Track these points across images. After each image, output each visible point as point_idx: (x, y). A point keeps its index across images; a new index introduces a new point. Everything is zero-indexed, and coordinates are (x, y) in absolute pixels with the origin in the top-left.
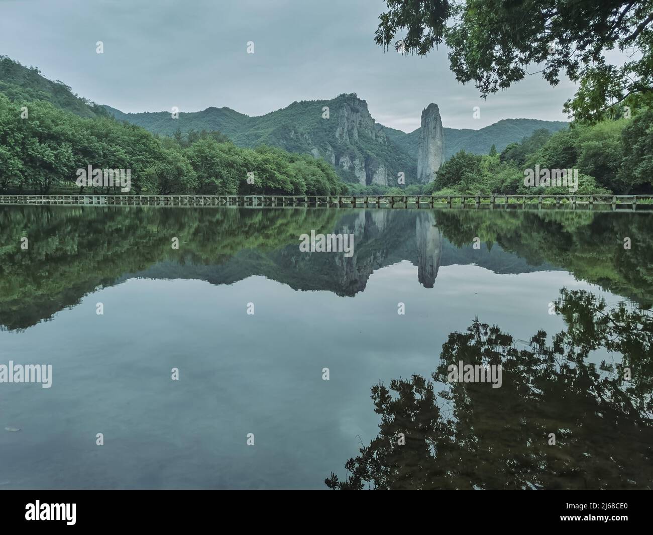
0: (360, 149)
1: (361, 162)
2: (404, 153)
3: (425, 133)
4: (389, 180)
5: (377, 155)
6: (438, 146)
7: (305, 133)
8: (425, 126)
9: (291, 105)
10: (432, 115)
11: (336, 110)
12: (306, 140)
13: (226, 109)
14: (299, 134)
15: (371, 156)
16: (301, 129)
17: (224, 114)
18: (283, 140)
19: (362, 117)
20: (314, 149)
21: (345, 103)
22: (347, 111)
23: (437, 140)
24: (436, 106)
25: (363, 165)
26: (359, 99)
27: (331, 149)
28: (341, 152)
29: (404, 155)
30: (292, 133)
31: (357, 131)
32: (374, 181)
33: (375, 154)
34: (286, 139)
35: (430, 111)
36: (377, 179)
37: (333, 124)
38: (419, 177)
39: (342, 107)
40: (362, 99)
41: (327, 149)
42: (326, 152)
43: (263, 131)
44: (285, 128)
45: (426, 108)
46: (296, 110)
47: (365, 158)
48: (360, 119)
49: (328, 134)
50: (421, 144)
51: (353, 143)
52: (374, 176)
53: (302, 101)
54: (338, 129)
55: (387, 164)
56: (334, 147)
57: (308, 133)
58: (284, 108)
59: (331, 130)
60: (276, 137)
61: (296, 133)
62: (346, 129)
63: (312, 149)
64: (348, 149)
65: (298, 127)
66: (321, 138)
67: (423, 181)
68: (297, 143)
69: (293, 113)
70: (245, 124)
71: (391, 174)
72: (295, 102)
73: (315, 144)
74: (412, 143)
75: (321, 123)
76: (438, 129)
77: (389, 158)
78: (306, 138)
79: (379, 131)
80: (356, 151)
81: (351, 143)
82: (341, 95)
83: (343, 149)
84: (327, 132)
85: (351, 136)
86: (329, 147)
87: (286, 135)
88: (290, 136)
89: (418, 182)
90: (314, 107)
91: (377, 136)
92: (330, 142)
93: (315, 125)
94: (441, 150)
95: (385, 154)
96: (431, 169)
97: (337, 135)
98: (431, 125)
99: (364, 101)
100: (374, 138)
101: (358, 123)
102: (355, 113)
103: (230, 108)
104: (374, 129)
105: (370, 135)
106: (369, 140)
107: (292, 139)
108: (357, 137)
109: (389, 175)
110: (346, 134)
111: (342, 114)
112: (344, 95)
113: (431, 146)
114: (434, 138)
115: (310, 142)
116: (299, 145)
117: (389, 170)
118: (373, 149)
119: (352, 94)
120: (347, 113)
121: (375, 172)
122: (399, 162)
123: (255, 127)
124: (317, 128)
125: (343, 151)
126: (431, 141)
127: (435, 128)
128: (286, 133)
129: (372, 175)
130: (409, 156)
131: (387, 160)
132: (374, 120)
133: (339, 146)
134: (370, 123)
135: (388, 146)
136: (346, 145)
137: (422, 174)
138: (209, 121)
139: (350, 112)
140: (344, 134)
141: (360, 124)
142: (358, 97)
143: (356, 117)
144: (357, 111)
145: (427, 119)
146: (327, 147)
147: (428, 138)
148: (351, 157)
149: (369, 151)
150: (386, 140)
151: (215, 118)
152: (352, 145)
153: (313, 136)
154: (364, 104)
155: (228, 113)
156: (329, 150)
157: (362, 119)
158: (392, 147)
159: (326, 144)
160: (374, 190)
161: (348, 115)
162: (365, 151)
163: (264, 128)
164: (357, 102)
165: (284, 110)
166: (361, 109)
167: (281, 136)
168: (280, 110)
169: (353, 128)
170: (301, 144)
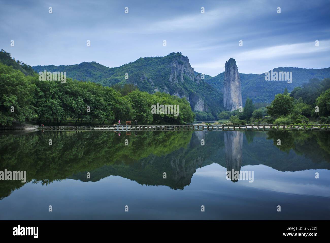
0: (185, 88)
1: (187, 97)
2: (214, 90)
3: (228, 78)
4: (205, 108)
5: (197, 92)
6: (237, 86)
7: (150, 79)
8: (227, 73)
9: (137, 60)
10: (232, 66)
11: (168, 63)
12: (150, 83)
13: (93, 63)
14: (146, 79)
15: (193, 92)
16: (147, 76)
17: (93, 66)
18: (135, 83)
19: (185, 67)
20: (156, 89)
21: (174, 59)
22: (175, 64)
23: (236, 82)
24: (234, 60)
25: (188, 99)
26: (183, 56)
27: (166, 89)
28: (173, 91)
29: (213, 92)
30: (142, 79)
31: (183, 76)
32: (196, 109)
33: (195, 91)
34: (138, 82)
35: (231, 63)
36: (198, 108)
37: (167, 72)
38: (225, 106)
39: (172, 61)
40: (185, 56)
41: (164, 89)
42: (163, 90)
43: (120, 77)
44: (136, 75)
45: (228, 61)
46: (142, 63)
47: (189, 94)
48: (184, 69)
49: (164, 79)
50: (225, 85)
51: (181, 84)
52: (196, 106)
53: (145, 58)
54: (171, 76)
55: (204, 98)
56: (168, 87)
57: (152, 78)
58: (133, 62)
59: (166, 76)
60: (131, 81)
61: (144, 78)
62: (176, 76)
63: (155, 89)
64: (178, 88)
65: (145, 75)
66: (160, 81)
67: (227, 108)
68: (145, 85)
69: (140, 65)
70: (106, 73)
71: (206, 104)
72: (141, 58)
73: (156, 85)
74: (216, 83)
75: (160, 72)
76: (236, 75)
77: (204, 94)
78: (150, 82)
79: (197, 76)
80: (183, 89)
81: (179, 84)
82: (171, 54)
83: (175, 89)
84: (164, 78)
85: (179, 80)
86: (165, 87)
87: (138, 80)
88: (140, 80)
89: (224, 109)
90: (153, 61)
91: (195, 80)
92: (166, 84)
93: (156, 73)
94: (239, 88)
95: (202, 91)
96: (232, 101)
97: (170, 79)
98: (232, 72)
99: (187, 57)
100: (194, 81)
101: (183, 71)
102: (181, 65)
103: (97, 62)
104: (193, 75)
105: (191, 79)
106: (191, 82)
107: (141, 82)
108: (183, 80)
109: (205, 105)
110: (176, 78)
111: (172, 66)
112: (173, 54)
113: (232, 85)
114: (234, 80)
115: (153, 84)
116: (146, 86)
117: (205, 102)
118: (193, 88)
119: (178, 53)
120: (175, 65)
121: (196, 103)
122: (211, 96)
123: (115, 74)
124: (157, 75)
125: (175, 90)
126: (232, 82)
127: (234, 74)
128: (138, 79)
129: (194, 105)
130: (217, 92)
131: (203, 95)
132: (193, 69)
133: (172, 86)
134: (190, 71)
135: (203, 86)
136: (176, 86)
137: (227, 104)
138: (83, 71)
139: (178, 64)
140: (175, 79)
141: (184, 72)
142: (182, 55)
143: (182, 68)
144: (182, 64)
145: (229, 68)
146: (164, 87)
147: (230, 80)
148: (180, 93)
149: (191, 89)
150: (201, 82)
151: (87, 69)
152: (180, 85)
153: (154, 80)
154: (186, 59)
155: (95, 66)
156: (165, 89)
157: (186, 69)
158: (205, 86)
159: (163, 85)
160: (197, 115)
161: (176, 66)
162: (189, 89)
163: (121, 75)
164: (182, 58)
165: (133, 63)
166: (184, 62)
167: (134, 81)
168: (130, 63)
169: (180, 75)
170: (147, 85)
